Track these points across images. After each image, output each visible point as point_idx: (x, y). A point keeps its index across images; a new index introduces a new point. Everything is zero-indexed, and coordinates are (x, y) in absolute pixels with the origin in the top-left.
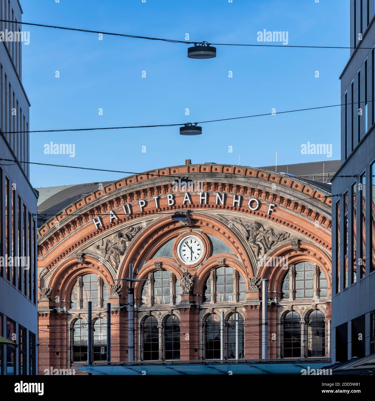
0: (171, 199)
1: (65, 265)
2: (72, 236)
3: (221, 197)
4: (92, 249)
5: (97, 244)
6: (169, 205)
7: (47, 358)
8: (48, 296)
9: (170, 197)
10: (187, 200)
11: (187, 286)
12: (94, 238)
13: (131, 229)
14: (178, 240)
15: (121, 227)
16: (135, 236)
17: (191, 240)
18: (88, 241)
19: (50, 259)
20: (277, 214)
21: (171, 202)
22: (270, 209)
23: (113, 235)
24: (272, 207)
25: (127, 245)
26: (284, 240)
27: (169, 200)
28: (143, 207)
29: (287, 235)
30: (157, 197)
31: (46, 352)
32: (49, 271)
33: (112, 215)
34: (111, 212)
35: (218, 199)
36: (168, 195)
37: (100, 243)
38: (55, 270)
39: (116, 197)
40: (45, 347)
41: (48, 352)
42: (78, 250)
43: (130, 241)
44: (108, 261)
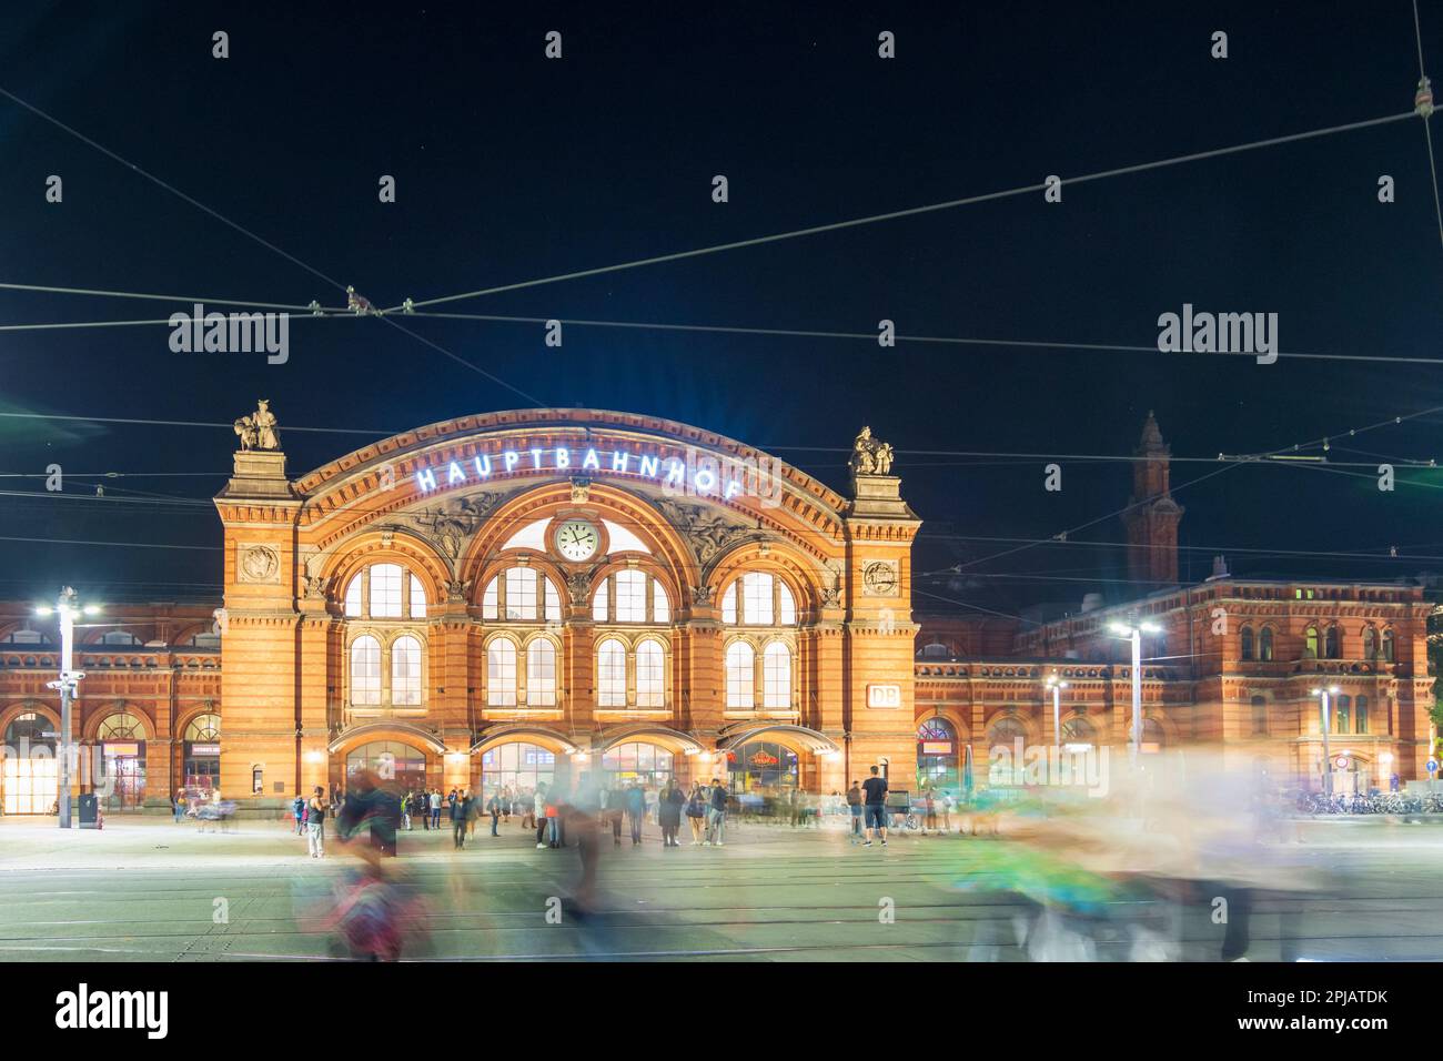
0: (564, 457)
1: (354, 544)
2: (374, 497)
3: (651, 463)
4: (404, 522)
5: (418, 514)
6: (560, 466)
7: (322, 697)
8: (323, 592)
9: (562, 454)
10: (591, 461)
11: (584, 592)
12: (413, 504)
14: (557, 522)
15: (465, 491)
16: (488, 508)
17: (577, 526)
18: (400, 509)
19: (325, 532)
21: (563, 461)
25: (473, 522)
26: (745, 537)
27: (560, 458)
28: (512, 465)
29: (749, 531)
30: (540, 451)
31: (319, 686)
32: (320, 552)
33: (455, 471)
34: (453, 465)
35: (646, 466)
36: (560, 450)
37: (422, 513)
38: (333, 551)
39: (464, 442)
40: (317, 678)
41: (322, 686)
42: (379, 522)
43: (479, 515)
44: (438, 543)
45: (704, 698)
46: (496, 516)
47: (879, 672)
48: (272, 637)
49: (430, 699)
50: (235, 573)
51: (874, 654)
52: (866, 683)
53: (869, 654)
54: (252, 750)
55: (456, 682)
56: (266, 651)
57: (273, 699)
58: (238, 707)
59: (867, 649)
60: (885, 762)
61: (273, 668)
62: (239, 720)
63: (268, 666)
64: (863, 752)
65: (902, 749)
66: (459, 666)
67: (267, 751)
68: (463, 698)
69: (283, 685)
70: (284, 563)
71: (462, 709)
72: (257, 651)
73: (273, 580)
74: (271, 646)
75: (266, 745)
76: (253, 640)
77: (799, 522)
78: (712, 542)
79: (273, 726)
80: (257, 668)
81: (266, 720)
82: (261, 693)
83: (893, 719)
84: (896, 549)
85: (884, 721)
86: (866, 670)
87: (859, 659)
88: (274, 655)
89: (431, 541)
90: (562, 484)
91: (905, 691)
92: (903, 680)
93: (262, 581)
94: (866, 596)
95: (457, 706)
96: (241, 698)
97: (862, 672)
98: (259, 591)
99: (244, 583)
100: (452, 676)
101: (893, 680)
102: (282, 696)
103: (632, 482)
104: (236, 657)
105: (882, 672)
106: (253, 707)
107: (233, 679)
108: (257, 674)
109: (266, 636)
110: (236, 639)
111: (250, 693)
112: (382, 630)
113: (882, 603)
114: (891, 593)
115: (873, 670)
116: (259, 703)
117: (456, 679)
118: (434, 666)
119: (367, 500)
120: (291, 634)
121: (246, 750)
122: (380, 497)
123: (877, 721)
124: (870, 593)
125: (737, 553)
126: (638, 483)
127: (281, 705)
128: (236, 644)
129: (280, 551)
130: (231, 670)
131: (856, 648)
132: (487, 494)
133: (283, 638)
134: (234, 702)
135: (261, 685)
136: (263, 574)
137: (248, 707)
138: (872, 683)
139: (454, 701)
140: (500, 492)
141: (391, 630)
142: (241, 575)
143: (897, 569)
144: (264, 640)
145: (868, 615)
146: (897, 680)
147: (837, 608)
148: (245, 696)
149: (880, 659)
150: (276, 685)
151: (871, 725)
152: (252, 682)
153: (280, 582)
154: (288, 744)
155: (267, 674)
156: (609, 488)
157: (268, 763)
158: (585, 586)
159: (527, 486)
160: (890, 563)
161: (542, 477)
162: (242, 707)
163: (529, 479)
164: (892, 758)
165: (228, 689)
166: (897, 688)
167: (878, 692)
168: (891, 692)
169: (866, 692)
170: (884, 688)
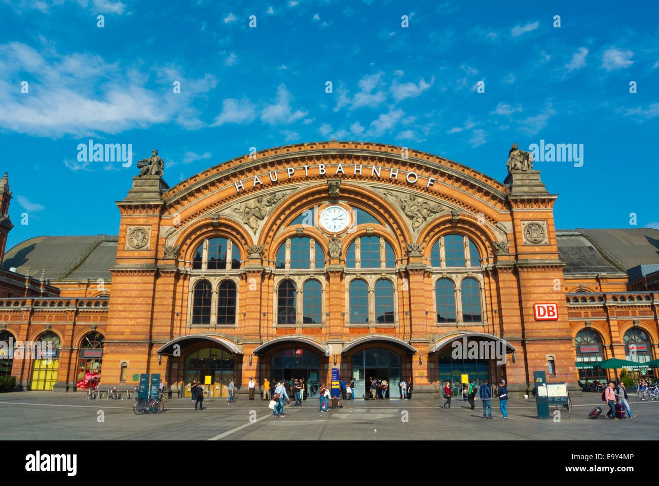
0: (323, 169)
1: (196, 225)
2: (208, 198)
3: (378, 170)
4: (227, 212)
5: (235, 207)
6: (321, 173)
7: (168, 319)
9: (322, 167)
10: (340, 170)
11: (337, 250)
12: (231, 201)
13: (273, 195)
14: (322, 209)
15: (264, 192)
16: (277, 201)
17: (334, 211)
18: (224, 204)
20: (436, 188)
21: (322, 171)
22: (430, 182)
23: (252, 200)
24: (432, 181)
26: (441, 211)
27: (320, 169)
28: (291, 175)
29: (444, 207)
30: (308, 166)
31: (167, 312)
32: (176, 230)
33: (257, 180)
34: (256, 177)
35: (375, 171)
36: (320, 165)
37: (237, 206)
38: (183, 229)
39: (263, 163)
40: (167, 307)
41: (169, 312)
42: (212, 212)
43: (271, 206)
44: (246, 223)
45: (418, 316)
46: (281, 206)
47: (540, 295)
48: (140, 281)
49: (239, 321)
50: (124, 243)
51: (537, 283)
52: (533, 303)
53: (532, 283)
54: (122, 353)
56: (136, 290)
57: (138, 320)
58: (116, 325)
59: (530, 279)
60: (551, 359)
61: (140, 300)
62: (116, 333)
63: (136, 299)
65: (563, 349)
66: (256, 298)
67: (131, 353)
68: (257, 318)
69: (144, 311)
70: (152, 237)
71: (256, 325)
72: (131, 290)
73: (145, 248)
74: (140, 287)
75: (130, 349)
76: (129, 283)
77: (476, 200)
78: (419, 215)
79: (135, 337)
80: (131, 300)
81: (132, 333)
83: (555, 327)
84: (543, 214)
85: (548, 329)
86: (531, 293)
87: (525, 286)
88: (141, 292)
89: (241, 222)
90: (322, 185)
91: (560, 307)
92: (558, 300)
93: (139, 248)
94: (525, 245)
95: (252, 324)
96: (119, 320)
97: (529, 295)
98: (136, 254)
99: (128, 250)
100: (250, 305)
101: (551, 300)
102: (144, 318)
103: (366, 181)
104: (119, 294)
105: (544, 295)
106: (125, 325)
107: (115, 307)
108: (129, 304)
109: (138, 281)
110: (119, 283)
111: (124, 316)
112: (213, 278)
113: (537, 249)
114: (543, 243)
115: (536, 293)
116: (130, 323)
117: (252, 307)
118: (242, 298)
119: (205, 199)
120: (152, 279)
121: (118, 352)
122: (212, 197)
123: (543, 329)
124: (528, 243)
125: (437, 222)
126: (370, 182)
127: (142, 324)
128: (119, 286)
129: (150, 230)
130: (115, 302)
131: (523, 279)
132: (277, 194)
133: (147, 282)
134: (114, 322)
135: (132, 311)
136: (140, 244)
137: (122, 325)
138: (538, 302)
139: (251, 321)
140: (284, 192)
141: (218, 278)
142: (127, 245)
143: (545, 226)
144: (136, 283)
145: (528, 257)
146: (555, 300)
147: (507, 253)
148: (122, 318)
149: (540, 286)
150: (141, 311)
151: (538, 332)
152: (127, 310)
153: (149, 249)
154: (144, 349)
155: (136, 304)
156: (352, 186)
157: (130, 362)
158: (338, 246)
159: (301, 187)
160: (541, 222)
161: (310, 181)
162: (119, 325)
163: (302, 183)
164: (556, 356)
165: (112, 314)
166: (554, 306)
167: (541, 309)
168: (551, 309)
169: (533, 309)
170: (545, 306)
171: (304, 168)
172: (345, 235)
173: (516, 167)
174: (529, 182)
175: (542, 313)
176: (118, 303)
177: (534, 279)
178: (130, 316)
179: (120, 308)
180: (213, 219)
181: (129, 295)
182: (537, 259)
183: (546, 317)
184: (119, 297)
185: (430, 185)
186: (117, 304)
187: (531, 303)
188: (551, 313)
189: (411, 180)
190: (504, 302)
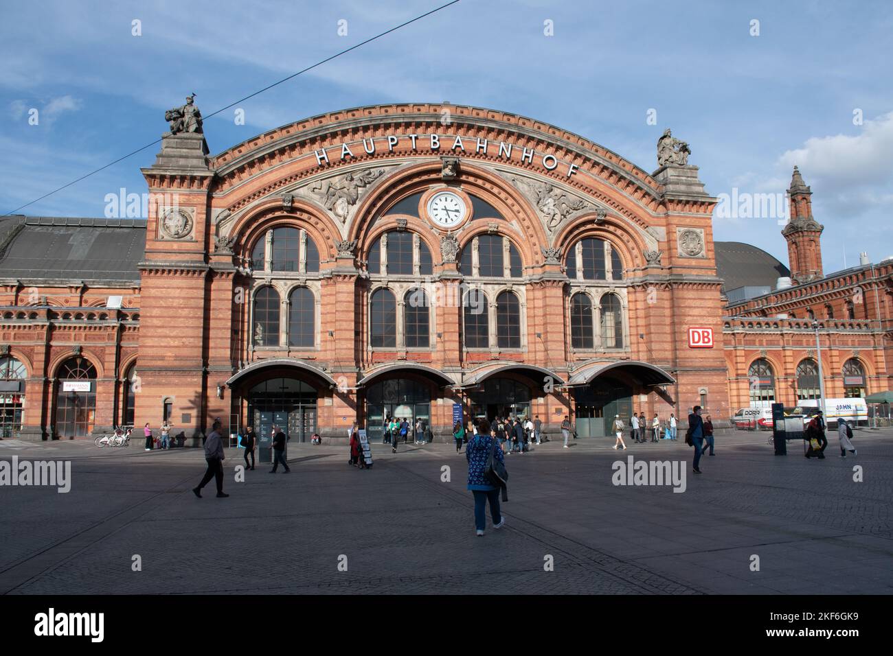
0: (436, 141)
1: (259, 209)
2: (277, 170)
3: (507, 148)
4: (302, 192)
5: (314, 185)
6: (433, 147)
7: (227, 338)
8: (231, 248)
9: (434, 138)
10: (458, 144)
11: (453, 251)
12: (310, 176)
13: (367, 172)
14: (430, 195)
15: (355, 167)
16: (372, 181)
17: (446, 198)
18: (299, 181)
19: (235, 199)
20: (578, 177)
21: (435, 143)
22: (571, 170)
24: (574, 168)
25: (359, 192)
26: (583, 208)
27: (432, 141)
28: (393, 146)
29: (586, 203)
30: (416, 135)
31: (225, 328)
32: (230, 215)
33: (345, 150)
34: (344, 145)
35: (503, 149)
36: (432, 135)
37: (317, 185)
38: (241, 214)
39: (354, 126)
40: (223, 322)
41: (228, 329)
42: (281, 191)
43: (365, 186)
44: (331, 210)
45: (556, 339)
46: (378, 187)
47: (695, 318)
48: (184, 285)
49: (322, 341)
50: (156, 231)
51: (692, 303)
52: (687, 327)
53: (688, 303)
54: (165, 385)
55: (344, 325)
56: (178, 298)
57: (184, 340)
58: (153, 347)
59: (685, 299)
60: (703, 392)
61: (185, 312)
62: (153, 358)
63: (180, 311)
64: (687, 384)
65: (717, 381)
66: (347, 311)
67: (176, 385)
68: (351, 339)
69: (193, 327)
70: (198, 223)
71: (349, 349)
72: (171, 298)
73: (188, 238)
74: (184, 293)
75: (176, 381)
76: (168, 288)
77: (626, 197)
78: (557, 211)
79: (182, 363)
80: (171, 312)
81: (177, 358)
82: (174, 333)
83: (708, 356)
84: (701, 220)
85: (702, 358)
86: (685, 316)
87: (679, 307)
88: (186, 301)
89: (324, 207)
90: (434, 163)
91: (716, 333)
92: (714, 325)
93: (179, 238)
94: (681, 257)
95: (345, 347)
96: (156, 339)
97: (682, 317)
98: (175, 246)
99: (163, 240)
100: (340, 320)
101: (706, 325)
102: (192, 337)
103: (491, 162)
104: (153, 303)
105: (698, 318)
106: (165, 347)
107: (150, 322)
108: (171, 317)
109: (180, 285)
110: (153, 288)
111: (162, 334)
112: (282, 282)
113: (693, 263)
114: (700, 255)
115: (691, 316)
116: (172, 343)
117: (344, 323)
118: (326, 312)
119: (271, 172)
120: (201, 283)
121: (158, 384)
122: (282, 170)
123: (696, 358)
124: (684, 254)
125: (578, 222)
126: (497, 163)
127: (191, 345)
128: (153, 292)
129: (195, 213)
130: (148, 315)
131: (677, 298)
132: (372, 170)
133: (194, 286)
134: (149, 342)
135: (174, 327)
136: (180, 232)
137: (161, 347)
138: (691, 326)
139: (343, 342)
140: (382, 169)
141: (289, 283)
142: (161, 233)
143: (702, 235)
144: (178, 288)
145: (684, 271)
146: (710, 324)
147: (659, 266)
148: (160, 337)
149: (695, 307)
150: (187, 327)
151: (691, 362)
152: (166, 325)
153: (193, 240)
154: (196, 380)
155: (179, 317)
156: (472, 167)
157: (177, 397)
158: (454, 246)
159: (405, 163)
160: (698, 230)
161: (417, 157)
162: (156, 347)
163: (406, 158)
164: (709, 389)
165: (145, 331)
166: (710, 331)
167: (696, 334)
168: (706, 334)
169: (686, 334)
170: (700, 331)
171: (411, 138)
172: (460, 231)
173: (671, 160)
174: (686, 180)
175: (696, 340)
176: (153, 315)
177: (689, 299)
178: (172, 335)
179: (156, 322)
180: (284, 201)
181: (170, 304)
182: (692, 275)
183: (701, 344)
184: (154, 307)
185: (572, 173)
186: (151, 317)
187: (685, 327)
188: (706, 340)
189: (549, 165)
190: (654, 325)
